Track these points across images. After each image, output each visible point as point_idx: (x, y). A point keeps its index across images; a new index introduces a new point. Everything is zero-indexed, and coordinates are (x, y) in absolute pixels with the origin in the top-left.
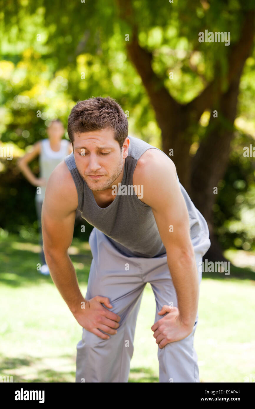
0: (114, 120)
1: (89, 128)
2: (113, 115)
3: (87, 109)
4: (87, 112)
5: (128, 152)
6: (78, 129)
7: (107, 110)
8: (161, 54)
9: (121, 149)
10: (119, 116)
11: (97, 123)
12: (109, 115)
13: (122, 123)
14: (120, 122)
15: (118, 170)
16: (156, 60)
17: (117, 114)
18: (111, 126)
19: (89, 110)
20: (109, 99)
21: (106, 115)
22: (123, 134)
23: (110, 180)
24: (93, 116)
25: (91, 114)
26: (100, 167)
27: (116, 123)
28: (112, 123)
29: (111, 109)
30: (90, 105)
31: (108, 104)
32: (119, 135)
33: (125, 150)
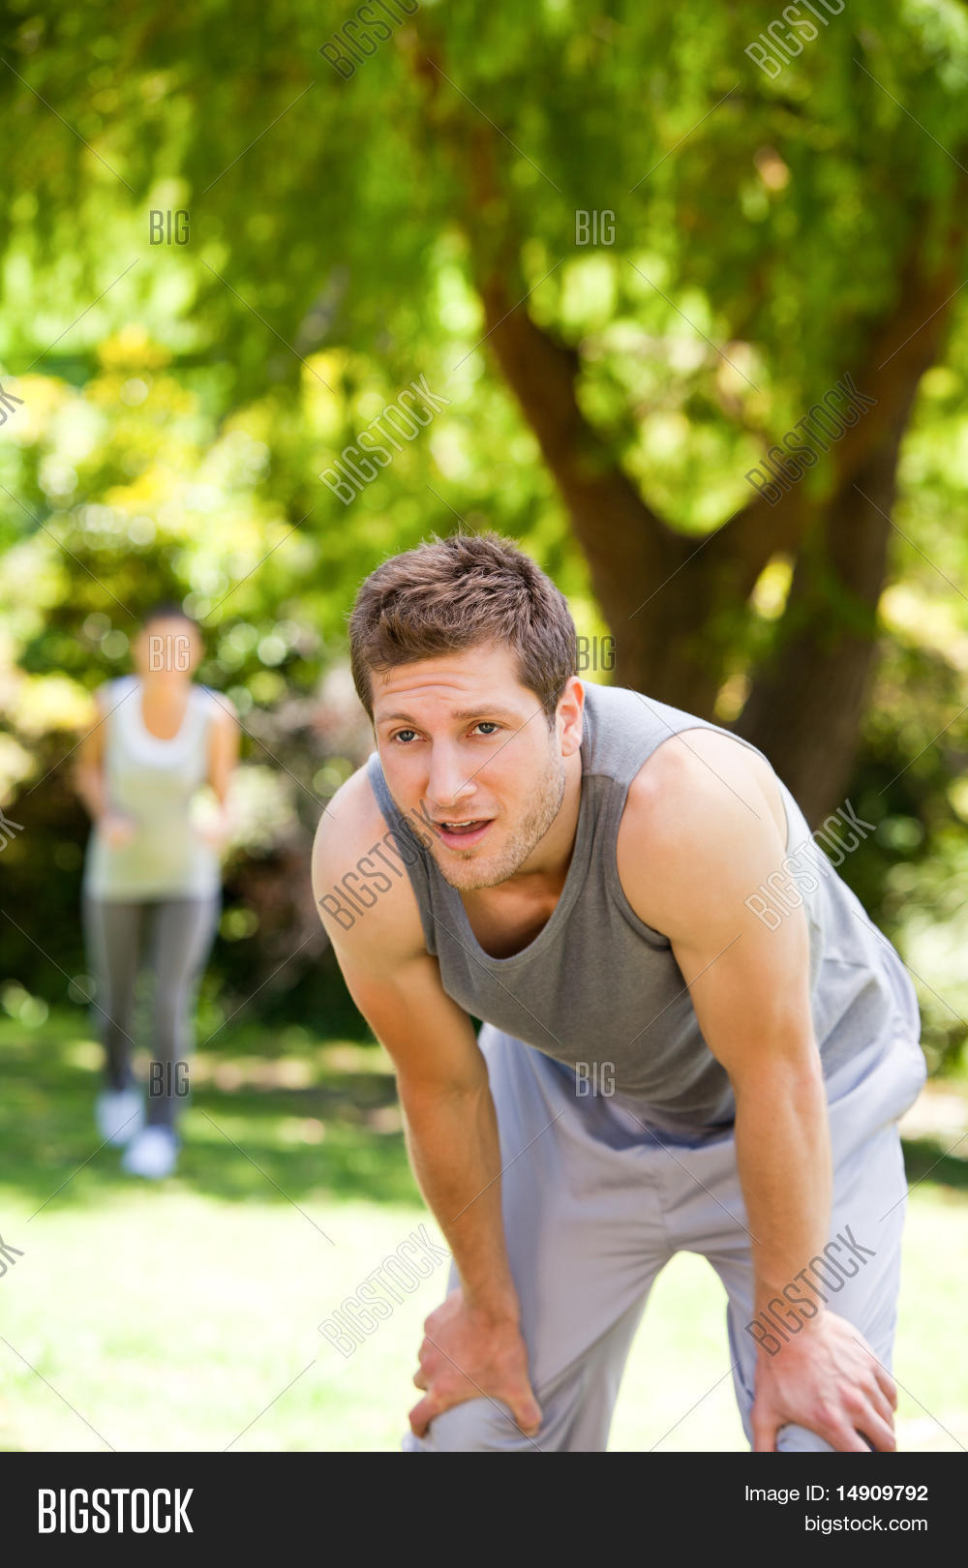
0: (511, 614)
1: (417, 645)
2: (507, 596)
3: (409, 580)
4: (407, 592)
5: (581, 730)
6: (380, 656)
7: (485, 580)
8: (609, 354)
9: (551, 722)
10: (531, 598)
11: (444, 628)
12: (493, 596)
13: (545, 626)
14: (538, 622)
15: (542, 800)
16: (590, 373)
17: (525, 591)
18: (503, 634)
19: (416, 584)
20: (491, 541)
21: (482, 596)
22: (553, 664)
23: (517, 839)
24: (430, 602)
25: (424, 596)
26: (470, 789)
27: (519, 624)
28: (506, 625)
29: (500, 575)
30: (421, 566)
31: (488, 557)
32: (536, 667)
33: (568, 726)
